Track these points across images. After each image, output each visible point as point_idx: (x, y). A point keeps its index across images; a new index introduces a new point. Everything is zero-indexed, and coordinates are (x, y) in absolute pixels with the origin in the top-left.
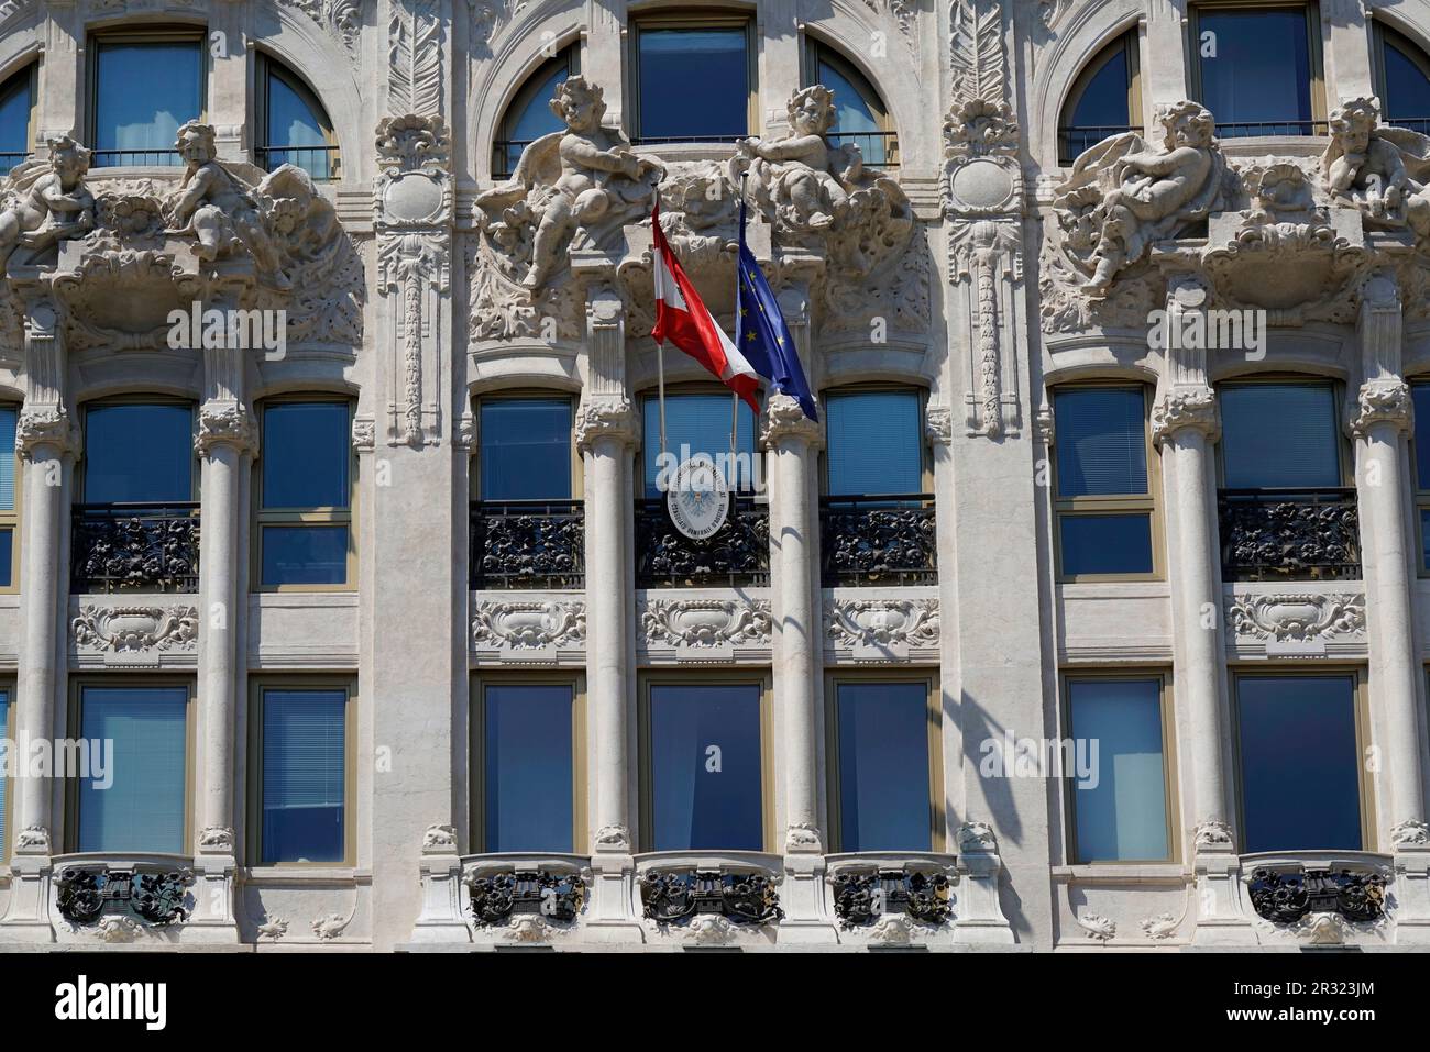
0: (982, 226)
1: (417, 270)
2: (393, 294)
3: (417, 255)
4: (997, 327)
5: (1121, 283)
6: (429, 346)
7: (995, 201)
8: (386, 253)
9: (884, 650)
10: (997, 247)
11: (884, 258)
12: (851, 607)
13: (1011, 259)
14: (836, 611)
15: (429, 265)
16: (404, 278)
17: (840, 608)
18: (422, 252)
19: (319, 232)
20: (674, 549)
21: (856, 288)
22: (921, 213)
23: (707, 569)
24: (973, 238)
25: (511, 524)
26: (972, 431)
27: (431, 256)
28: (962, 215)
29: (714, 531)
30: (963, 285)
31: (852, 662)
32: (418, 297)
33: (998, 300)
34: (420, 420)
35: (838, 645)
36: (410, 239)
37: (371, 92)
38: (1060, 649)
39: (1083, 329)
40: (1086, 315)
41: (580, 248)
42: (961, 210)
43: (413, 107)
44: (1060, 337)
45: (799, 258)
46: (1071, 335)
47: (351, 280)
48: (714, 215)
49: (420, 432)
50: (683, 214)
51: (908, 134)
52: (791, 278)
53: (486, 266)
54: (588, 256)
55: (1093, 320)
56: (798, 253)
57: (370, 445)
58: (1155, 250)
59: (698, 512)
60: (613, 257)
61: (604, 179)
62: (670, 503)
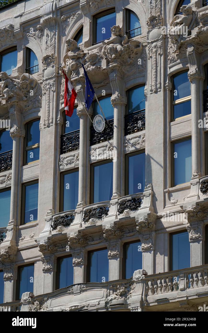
0: (154, 44)
1: (49, 88)
2: (45, 95)
3: (49, 85)
4: (157, 67)
5: (181, 49)
6: (51, 104)
7: (157, 37)
8: (44, 86)
9: (135, 147)
10: (157, 48)
11: (136, 57)
12: (129, 139)
13: (160, 51)
14: (126, 141)
15: (51, 86)
16: (47, 91)
17: (127, 140)
18: (50, 84)
19: (32, 85)
20: (97, 135)
21: (130, 66)
22: (144, 44)
23: (103, 138)
24: (152, 48)
25: (67, 138)
26: (151, 92)
27: (52, 84)
28: (150, 43)
29: (103, 129)
30: (151, 59)
31: (129, 152)
32: (49, 94)
33: (157, 60)
34: (49, 121)
35: (127, 149)
36: (47, 82)
37: (43, 51)
38: (170, 138)
39: (176, 61)
40: (176, 58)
41: (72, 76)
42: (150, 42)
43: (50, 52)
44: (171, 64)
45: (113, 65)
46: (174, 63)
47: (40, 93)
48: (95, 61)
49: (49, 124)
50: (90, 63)
51: (143, 26)
52: (113, 70)
53: (63, 83)
54: (74, 77)
55: (178, 59)
56: (112, 64)
57: (41, 129)
58: (182, 41)
59: (99, 127)
60: (78, 76)
61: (75, 60)
62: (94, 126)
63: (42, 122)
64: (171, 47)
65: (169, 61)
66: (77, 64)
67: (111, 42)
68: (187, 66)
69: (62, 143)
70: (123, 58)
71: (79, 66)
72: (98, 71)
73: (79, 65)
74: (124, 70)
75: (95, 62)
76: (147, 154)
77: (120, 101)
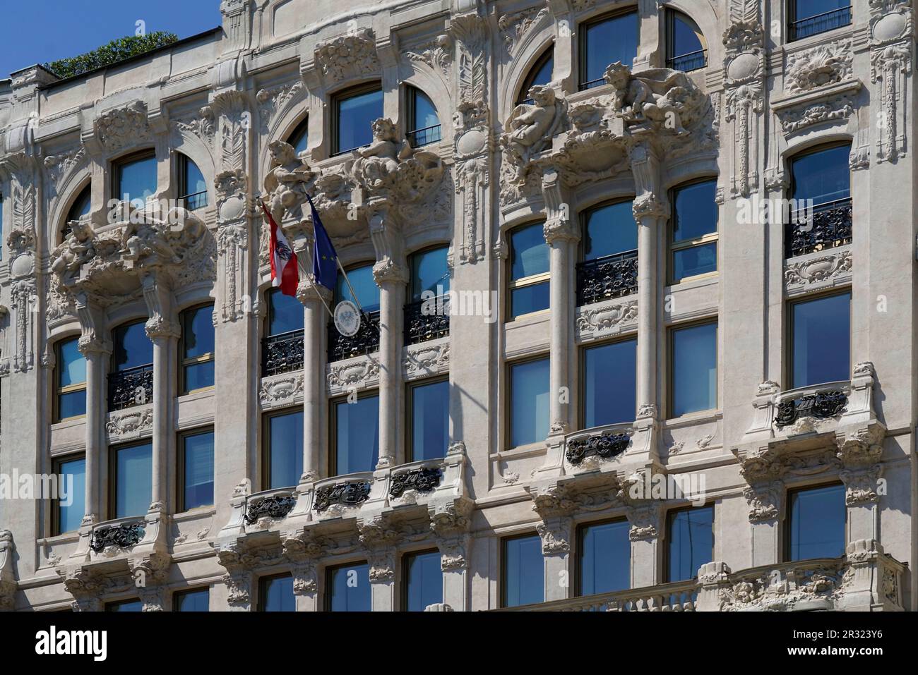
0: (470, 162)
1: (233, 241)
2: (224, 254)
3: (233, 234)
4: (475, 209)
5: (529, 176)
6: (238, 274)
7: (475, 149)
8: (221, 236)
9: (428, 370)
10: (477, 171)
11: (430, 188)
12: (415, 353)
13: (483, 176)
14: (408, 357)
15: (238, 238)
16: (228, 246)
17: (410, 355)
18: (234, 233)
19: (193, 233)
20: (343, 342)
21: (415, 205)
22: (447, 162)
23: (356, 348)
24: (465, 169)
25: (277, 345)
26: (462, 261)
27: (239, 233)
28: (461, 159)
29: (356, 331)
30: (462, 192)
31: (414, 378)
32: (234, 253)
33: (477, 196)
34: (234, 308)
35: (409, 371)
36: (229, 228)
37: (218, 162)
38: (503, 354)
39: (517, 200)
40: (518, 194)
41: (286, 219)
42: (461, 157)
43: (232, 165)
44: (508, 207)
45: (376, 201)
46: (512, 205)
47: (212, 250)
48: (336, 191)
49: (234, 314)
50: (324, 193)
51: (445, 124)
52: (377, 210)
53: (265, 231)
54: (289, 221)
55: (522, 196)
56: (375, 199)
57: (217, 323)
58: (532, 160)
59: (348, 325)
60: (299, 219)
61: (292, 185)
62: (336, 323)
63: (217, 310)
64: (508, 171)
65: (503, 199)
66: (296, 195)
67: (374, 153)
68: (541, 211)
69: (265, 354)
70: (400, 188)
71: (301, 199)
72: (342, 211)
73: (299, 197)
74: (401, 213)
75: (336, 193)
76: (454, 384)
77: (393, 275)
